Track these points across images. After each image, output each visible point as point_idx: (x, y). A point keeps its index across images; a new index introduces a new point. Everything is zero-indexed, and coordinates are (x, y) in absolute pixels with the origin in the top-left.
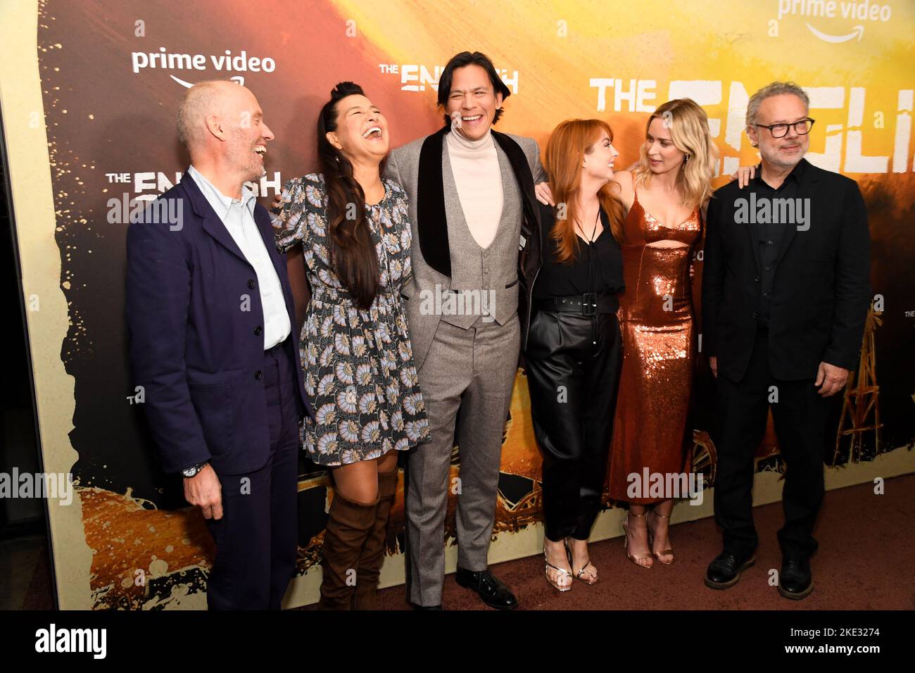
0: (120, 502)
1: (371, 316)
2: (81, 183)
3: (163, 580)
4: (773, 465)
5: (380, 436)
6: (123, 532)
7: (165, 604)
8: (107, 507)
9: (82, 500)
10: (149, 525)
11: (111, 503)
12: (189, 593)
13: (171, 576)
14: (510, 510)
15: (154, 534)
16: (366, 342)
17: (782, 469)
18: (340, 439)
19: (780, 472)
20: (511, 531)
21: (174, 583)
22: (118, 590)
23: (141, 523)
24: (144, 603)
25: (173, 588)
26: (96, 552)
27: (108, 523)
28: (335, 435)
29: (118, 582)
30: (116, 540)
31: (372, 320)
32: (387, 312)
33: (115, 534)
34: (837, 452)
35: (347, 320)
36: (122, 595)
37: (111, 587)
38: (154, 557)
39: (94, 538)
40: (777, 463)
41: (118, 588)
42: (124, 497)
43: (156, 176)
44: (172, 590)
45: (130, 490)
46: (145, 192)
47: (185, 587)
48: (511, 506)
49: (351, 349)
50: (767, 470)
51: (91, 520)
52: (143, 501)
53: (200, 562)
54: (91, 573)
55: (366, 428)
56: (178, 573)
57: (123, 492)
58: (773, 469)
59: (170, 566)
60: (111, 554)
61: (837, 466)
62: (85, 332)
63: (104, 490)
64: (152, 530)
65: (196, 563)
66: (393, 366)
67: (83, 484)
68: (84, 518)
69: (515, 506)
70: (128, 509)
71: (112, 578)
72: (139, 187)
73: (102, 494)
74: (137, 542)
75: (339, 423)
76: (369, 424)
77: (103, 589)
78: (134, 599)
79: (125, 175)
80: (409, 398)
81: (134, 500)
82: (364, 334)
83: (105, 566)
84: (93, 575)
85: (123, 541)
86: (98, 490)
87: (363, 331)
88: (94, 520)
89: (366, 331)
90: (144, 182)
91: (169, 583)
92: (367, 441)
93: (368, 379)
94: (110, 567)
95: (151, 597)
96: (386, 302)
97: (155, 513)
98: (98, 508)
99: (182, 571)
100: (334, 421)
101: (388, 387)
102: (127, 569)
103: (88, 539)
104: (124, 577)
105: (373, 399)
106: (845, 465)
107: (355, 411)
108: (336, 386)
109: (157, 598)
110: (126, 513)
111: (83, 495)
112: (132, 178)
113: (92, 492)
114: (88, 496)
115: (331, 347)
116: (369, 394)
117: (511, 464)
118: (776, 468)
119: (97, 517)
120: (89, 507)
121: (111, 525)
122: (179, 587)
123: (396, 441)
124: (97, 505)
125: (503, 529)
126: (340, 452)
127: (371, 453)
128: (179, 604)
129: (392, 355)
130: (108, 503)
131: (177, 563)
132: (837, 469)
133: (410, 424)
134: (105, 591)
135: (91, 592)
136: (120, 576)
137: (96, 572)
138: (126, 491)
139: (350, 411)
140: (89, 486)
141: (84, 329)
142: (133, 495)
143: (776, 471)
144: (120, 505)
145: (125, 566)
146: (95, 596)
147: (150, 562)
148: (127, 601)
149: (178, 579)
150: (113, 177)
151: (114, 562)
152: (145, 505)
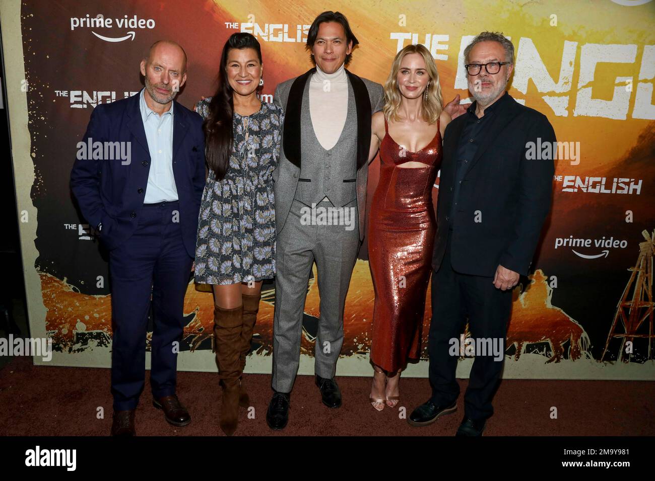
0: (60, 284)
1: (239, 192)
2: (42, 96)
3: (83, 334)
4: (541, 350)
5: (232, 271)
6: (62, 302)
7: (85, 348)
8: (54, 285)
9: (41, 279)
10: (75, 301)
11: (56, 284)
12: (98, 346)
13: (88, 333)
14: (310, 341)
15: (78, 307)
16: (232, 208)
17: (549, 354)
18: (207, 267)
19: (547, 356)
20: (310, 355)
21: (89, 338)
22: (60, 334)
23: (71, 299)
24: (74, 345)
25: (89, 340)
26: (48, 310)
27: (55, 295)
28: (205, 264)
29: (60, 330)
30: (58, 305)
31: (239, 194)
32: (251, 190)
33: (58, 302)
34: (606, 350)
35: (222, 193)
36: (62, 337)
37: (57, 331)
38: (78, 320)
39: (47, 302)
40: (545, 348)
41: (60, 333)
42: (62, 282)
43: (82, 93)
44: (88, 342)
45: (65, 279)
46: (76, 102)
47: (96, 342)
48: (311, 338)
49: (222, 212)
50: (535, 353)
51: (46, 291)
52: (72, 286)
53: (103, 329)
54: (46, 321)
55: (223, 264)
56: (92, 333)
57: (62, 279)
58: (541, 353)
59: (87, 327)
60: (56, 313)
61: (605, 362)
62: (43, 183)
63: (52, 276)
64: (78, 304)
65: (102, 329)
66: (250, 226)
67: (41, 270)
68: (42, 290)
69: (314, 338)
70: (65, 289)
71: (57, 326)
72: (73, 99)
73: (51, 278)
74: (70, 309)
75: (208, 257)
76: (225, 262)
77: (52, 331)
78: (68, 341)
79: (65, 92)
80: (257, 248)
81: (68, 285)
82: (232, 203)
83: (53, 319)
84: (47, 322)
85: (62, 307)
86: (49, 275)
87: (232, 201)
88: (47, 292)
89: (233, 201)
90: (76, 96)
91: (87, 337)
92: (223, 272)
93: (229, 233)
94: (55, 320)
95: (77, 342)
96: (250, 183)
97: (79, 295)
98: (49, 286)
99: (95, 332)
100: (205, 256)
101: (242, 240)
102: (64, 323)
103: (45, 301)
104: (63, 328)
105: (231, 246)
106: (614, 362)
107: (218, 252)
108: (209, 233)
109: (80, 344)
110: (63, 292)
111: (42, 276)
112: (69, 94)
113: (46, 276)
114: (44, 278)
115: (209, 209)
116: (228, 242)
117: (313, 309)
118: (544, 352)
119: (48, 290)
120: (45, 283)
121: (56, 297)
122: (92, 341)
123: (244, 276)
124: (49, 283)
125: (304, 353)
126: (206, 276)
127: (225, 281)
128: (92, 350)
129: (250, 219)
130: (54, 283)
131: (91, 327)
132: (605, 364)
133: (256, 266)
134: (54, 333)
135: (46, 332)
136: (61, 326)
137: (49, 321)
138: (64, 279)
139: (215, 251)
140: (45, 272)
141: (42, 182)
142: (68, 282)
143: (544, 355)
144: (60, 286)
145: (63, 321)
146: (48, 334)
147: (76, 322)
148: (64, 341)
149: (92, 336)
150: (59, 93)
151: (58, 318)
152: (74, 289)
